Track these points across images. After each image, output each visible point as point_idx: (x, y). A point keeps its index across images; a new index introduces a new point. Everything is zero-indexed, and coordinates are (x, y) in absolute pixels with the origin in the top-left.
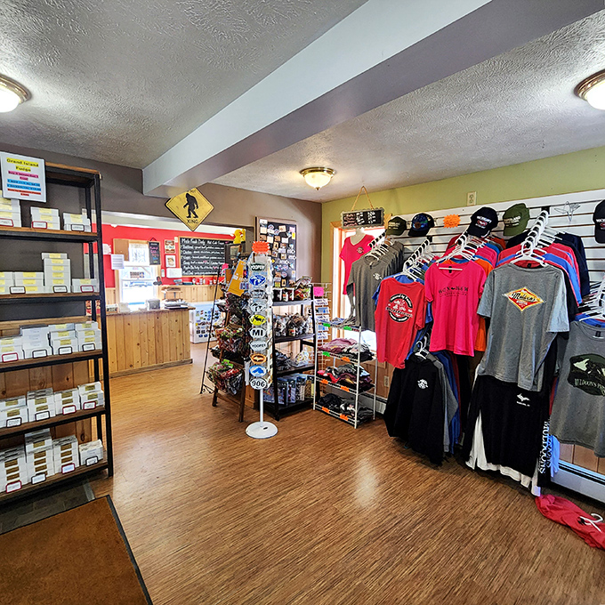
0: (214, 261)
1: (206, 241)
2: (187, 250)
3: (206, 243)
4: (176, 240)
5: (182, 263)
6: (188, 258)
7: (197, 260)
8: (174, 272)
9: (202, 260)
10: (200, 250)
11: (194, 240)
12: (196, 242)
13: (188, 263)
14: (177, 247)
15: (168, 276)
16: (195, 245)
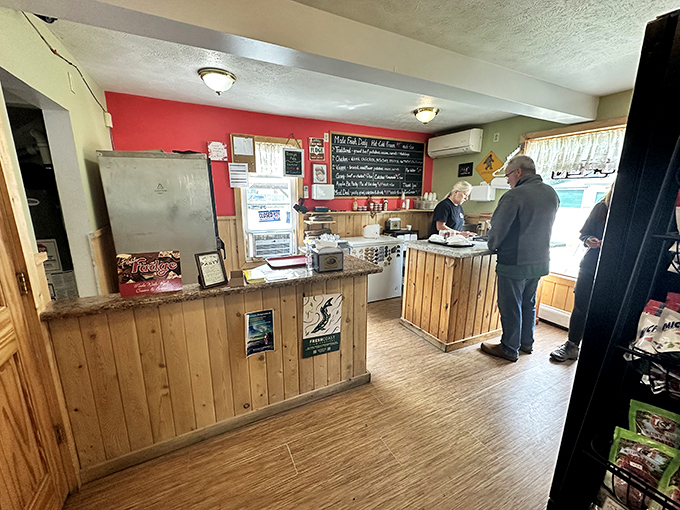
0: (379, 173)
1: (369, 140)
2: (341, 155)
3: (369, 144)
4: (326, 138)
5: (334, 177)
6: (343, 168)
7: (356, 172)
8: (323, 191)
9: (361, 172)
10: (360, 155)
11: (353, 138)
12: (354, 142)
13: (343, 177)
14: (327, 150)
15: (314, 198)
16: (353, 147)
